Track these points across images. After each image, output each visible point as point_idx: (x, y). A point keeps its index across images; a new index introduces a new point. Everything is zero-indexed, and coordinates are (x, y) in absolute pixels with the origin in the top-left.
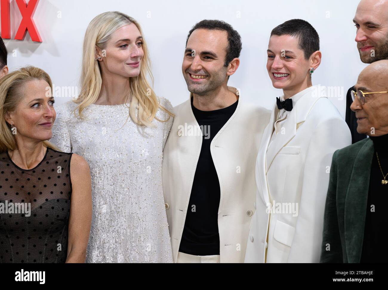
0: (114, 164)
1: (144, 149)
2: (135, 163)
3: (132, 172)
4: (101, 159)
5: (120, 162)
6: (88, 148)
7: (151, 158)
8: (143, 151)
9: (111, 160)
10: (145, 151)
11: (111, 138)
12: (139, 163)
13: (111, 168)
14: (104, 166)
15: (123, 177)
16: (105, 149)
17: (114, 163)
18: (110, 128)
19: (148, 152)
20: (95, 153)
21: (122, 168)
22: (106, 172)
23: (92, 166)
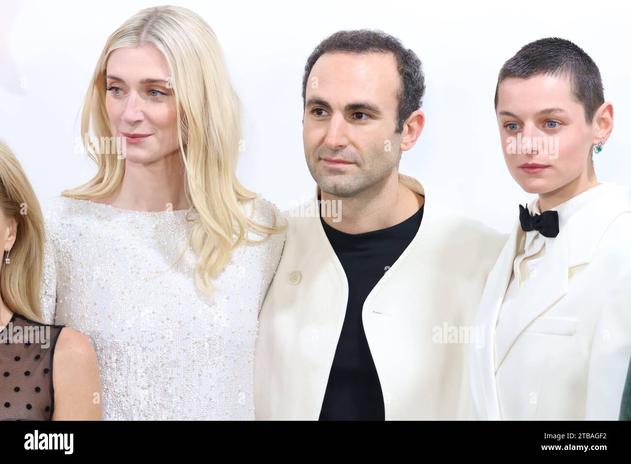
0: (150, 342)
1: (219, 312)
2: (196, 343)
3: (190, 362)
4: (123, 330)
5: (163, 337)
6: (95, 304)
7: (233, 333)
8: (216, 317)
9: (145, 332)
10: (220, 318)
11: (147, 284)
12: (206, 344)
13: (144, 349)
14: (128, 345)
15: (170, 371)
16: (133, 307)
17: (151, 340)
18: (148, 263)
19: (228, 319)
20: (109, 316)
21: (169, 351)
22: (132, 360)
23: (102, 344)
